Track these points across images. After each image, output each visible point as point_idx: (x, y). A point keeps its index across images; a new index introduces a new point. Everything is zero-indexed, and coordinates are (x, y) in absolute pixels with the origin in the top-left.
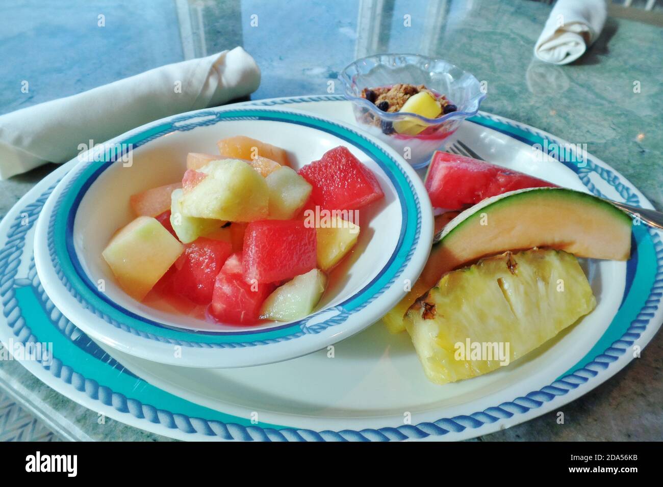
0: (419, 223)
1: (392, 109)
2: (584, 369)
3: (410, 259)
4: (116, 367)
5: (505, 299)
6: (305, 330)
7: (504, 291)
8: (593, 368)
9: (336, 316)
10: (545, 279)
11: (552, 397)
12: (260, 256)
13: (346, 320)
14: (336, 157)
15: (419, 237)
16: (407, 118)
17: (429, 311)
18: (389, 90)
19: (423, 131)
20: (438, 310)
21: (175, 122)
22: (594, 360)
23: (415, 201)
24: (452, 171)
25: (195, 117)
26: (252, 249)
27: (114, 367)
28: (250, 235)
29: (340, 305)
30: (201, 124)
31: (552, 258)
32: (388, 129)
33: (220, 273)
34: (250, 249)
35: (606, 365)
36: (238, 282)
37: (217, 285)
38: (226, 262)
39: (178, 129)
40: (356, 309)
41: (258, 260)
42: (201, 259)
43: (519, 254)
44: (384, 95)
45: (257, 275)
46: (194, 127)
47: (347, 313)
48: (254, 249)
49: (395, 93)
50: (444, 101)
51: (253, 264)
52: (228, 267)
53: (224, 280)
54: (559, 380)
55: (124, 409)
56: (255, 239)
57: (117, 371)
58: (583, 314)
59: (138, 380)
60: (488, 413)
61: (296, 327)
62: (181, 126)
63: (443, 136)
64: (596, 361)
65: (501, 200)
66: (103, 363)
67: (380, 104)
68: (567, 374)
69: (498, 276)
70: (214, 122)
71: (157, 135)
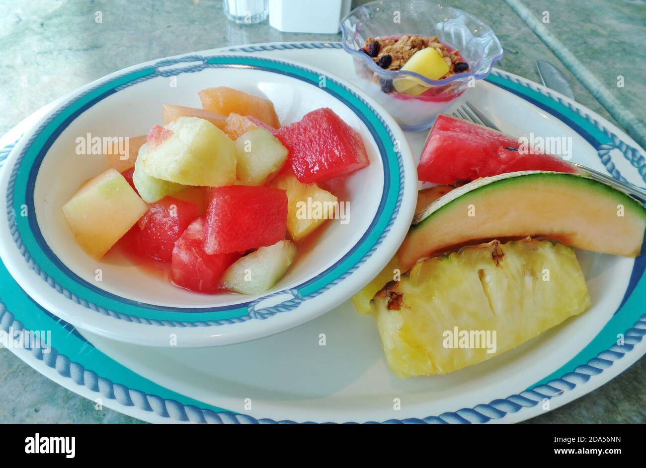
0: (399, 201)
1: (395, 64)
2: (561, 380)
3: (382, 242)
4: (65, 327)
5: (484, 293)
6: (252, 314)
7: (484, 285)
8: (571, 379)
9: (288, 301)
10: (533, 273)
11: (518, 408)
12: (219, 226)
13: (297, 306)
14: (316, 120)
15: (395, 218)
16: (409, 78)
17: (395, 302)
18: (396, 41)
19: (425, 92)
20: (406, 301)
21: (159, 66)
22: (574, 370)
23: (400, 174)
24: (445, 143)
25: (181, 61)
26: (211, 218)
27: (65, 326)
28: (211, 202)
29: (295, 288)
30: (186, 70)
31: (546, 251)
32: (388, 87)
33: (180, 239)
34: (210, 217)
35: (586, 378)
36: (197, 250)
37: (175, 251)
38: (189, 227)
39: (161, 74)
40: (311, 295)
41: (217, 229)
42: (165, 220)
43: (508, 244)
44: (389, 47)
45: (215, 245)
46: (179, 73)
47: (300, 299)
48: (214, 218)
49: (401, 46)
50: (456, 57)
51: (212, 234)
52: (190, 232)
53: (182, 247)
54: (530, 390)
55: (66, 373)
56: (216, 208)
57: (66, 331)
58: (572, 314)
59: (85, 343)
60: (443, 419)
61: (244, 309)
62: (165, 71)
63: (449, 98)
64: (576, 371)
65: (494, 183)
66: (54, 321)
67: (382, 58)
68: (539, 384)
69: (481, 266)
70: (200, 69)
71: (138, 80)
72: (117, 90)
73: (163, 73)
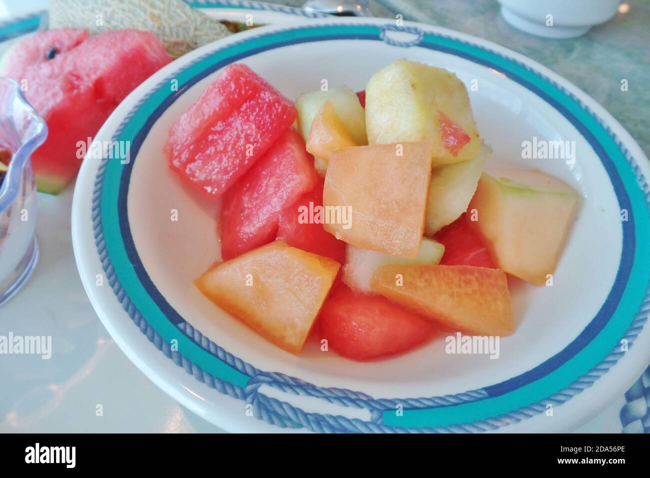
70: (277, 377)
71: (430, 403)
72: (484, 392)
73: (366, 402)
